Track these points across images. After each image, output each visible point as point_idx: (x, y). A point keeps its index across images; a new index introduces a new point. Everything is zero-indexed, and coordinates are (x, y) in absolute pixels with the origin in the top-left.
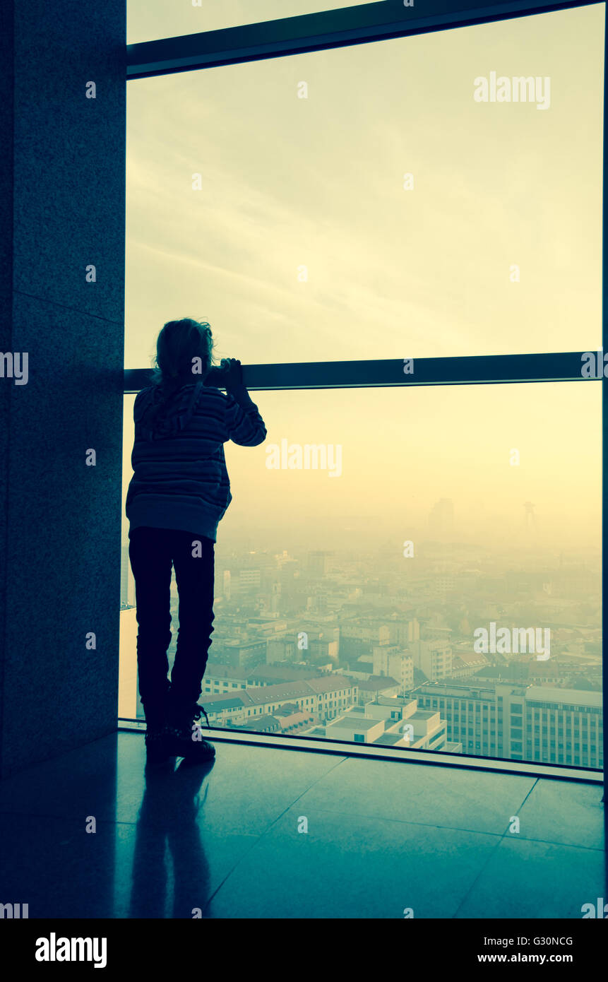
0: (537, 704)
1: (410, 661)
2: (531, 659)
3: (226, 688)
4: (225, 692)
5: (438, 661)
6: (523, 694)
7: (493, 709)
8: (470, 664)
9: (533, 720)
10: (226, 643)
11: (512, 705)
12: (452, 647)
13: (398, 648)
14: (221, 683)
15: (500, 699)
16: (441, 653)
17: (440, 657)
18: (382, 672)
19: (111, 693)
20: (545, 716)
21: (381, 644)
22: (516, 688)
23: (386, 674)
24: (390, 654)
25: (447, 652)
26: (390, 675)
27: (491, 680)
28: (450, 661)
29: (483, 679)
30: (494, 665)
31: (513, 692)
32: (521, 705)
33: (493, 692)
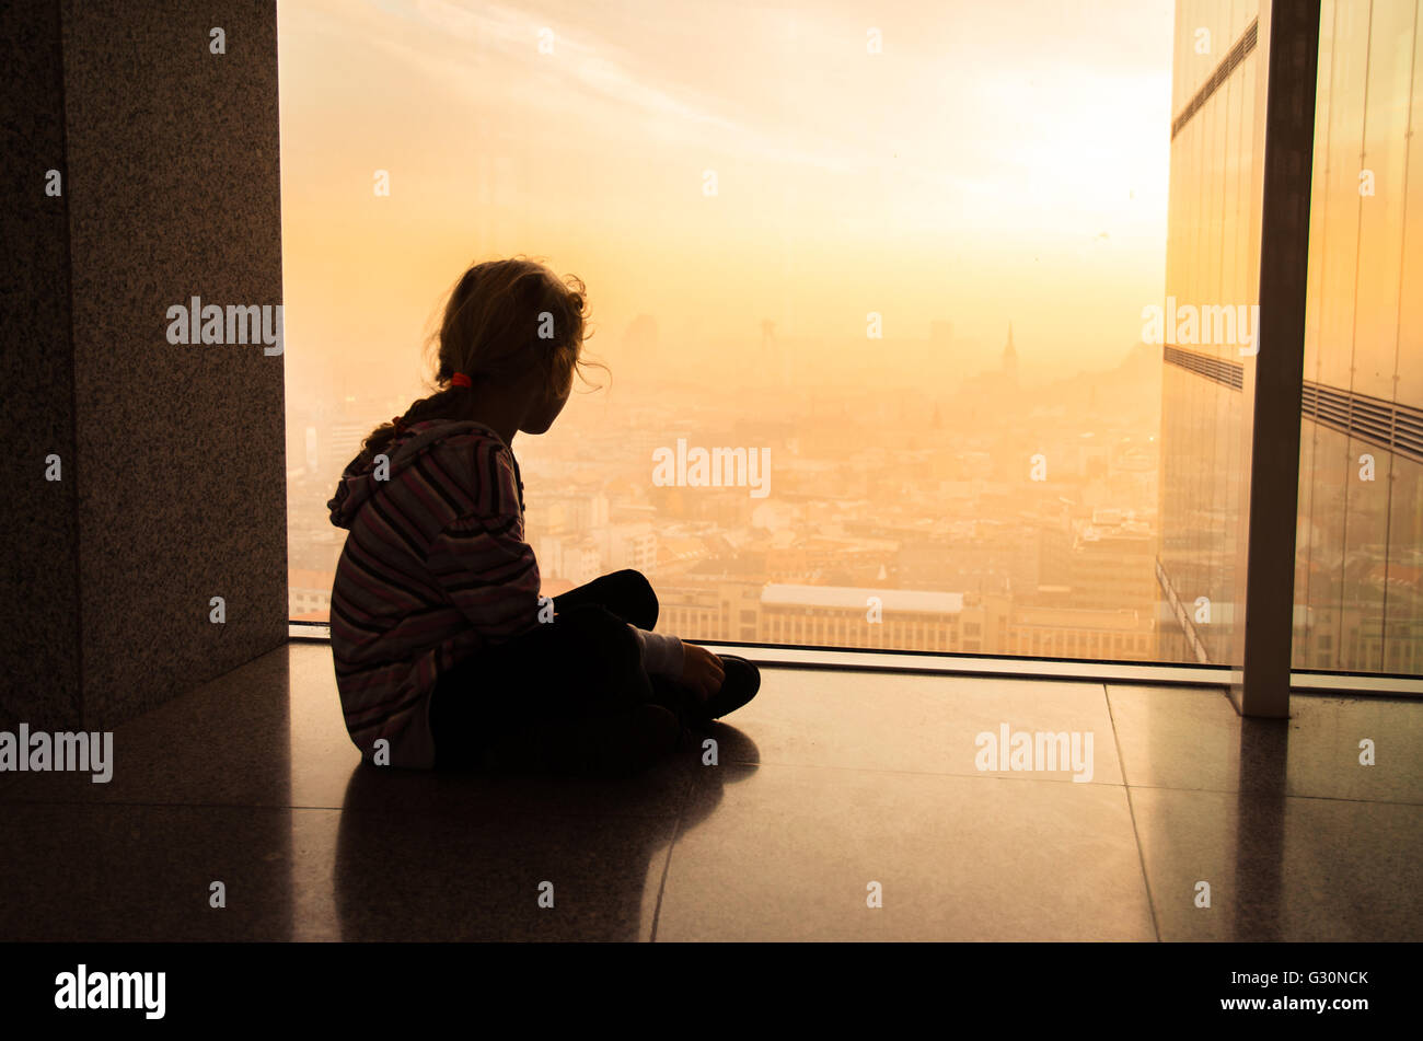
0: (777, 609)
1: (595, 556)
2: (770, 546)
3: (314, 605)
4: (314, 610)
5: (636, 553)
6: (758, 596)
7: (715, 618)
8: (682, 556)
9: (771, 632)
10: (315, 538)
11: (742, 612)
12: (656, 533)
13: (577, 537)
14: (307, 598)
15: (726, 604)
16: (641, 543)
17: (638, 548)
18: (554, 572)
19: (275, 573)
20: (788, 625)
21: (551, 532)
22: (747, 588)
23: (559, 575)
24: (564, 546)
25: (650, 541)
26: (566, 577)
27: (713, 578)
28: (654, 554)
29: (701, 578)
30: (717, 557)
31: (745, 595)
32: (754, 612)
33: (715, 595)
